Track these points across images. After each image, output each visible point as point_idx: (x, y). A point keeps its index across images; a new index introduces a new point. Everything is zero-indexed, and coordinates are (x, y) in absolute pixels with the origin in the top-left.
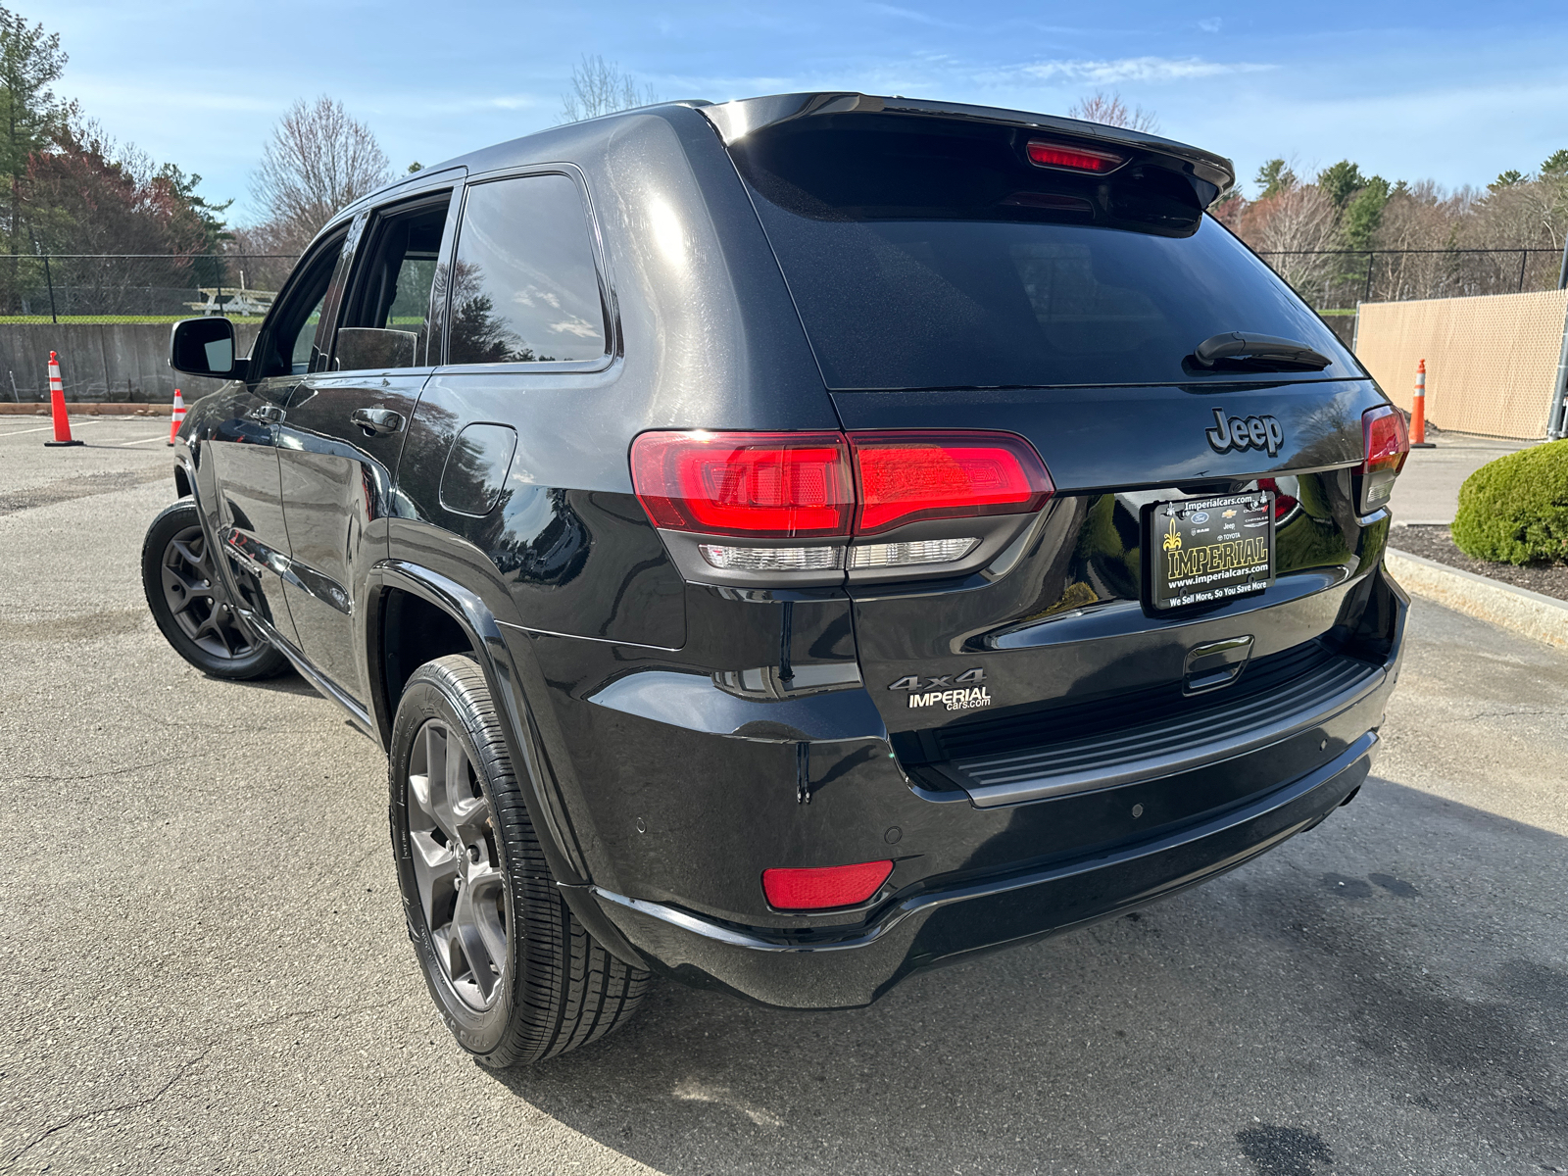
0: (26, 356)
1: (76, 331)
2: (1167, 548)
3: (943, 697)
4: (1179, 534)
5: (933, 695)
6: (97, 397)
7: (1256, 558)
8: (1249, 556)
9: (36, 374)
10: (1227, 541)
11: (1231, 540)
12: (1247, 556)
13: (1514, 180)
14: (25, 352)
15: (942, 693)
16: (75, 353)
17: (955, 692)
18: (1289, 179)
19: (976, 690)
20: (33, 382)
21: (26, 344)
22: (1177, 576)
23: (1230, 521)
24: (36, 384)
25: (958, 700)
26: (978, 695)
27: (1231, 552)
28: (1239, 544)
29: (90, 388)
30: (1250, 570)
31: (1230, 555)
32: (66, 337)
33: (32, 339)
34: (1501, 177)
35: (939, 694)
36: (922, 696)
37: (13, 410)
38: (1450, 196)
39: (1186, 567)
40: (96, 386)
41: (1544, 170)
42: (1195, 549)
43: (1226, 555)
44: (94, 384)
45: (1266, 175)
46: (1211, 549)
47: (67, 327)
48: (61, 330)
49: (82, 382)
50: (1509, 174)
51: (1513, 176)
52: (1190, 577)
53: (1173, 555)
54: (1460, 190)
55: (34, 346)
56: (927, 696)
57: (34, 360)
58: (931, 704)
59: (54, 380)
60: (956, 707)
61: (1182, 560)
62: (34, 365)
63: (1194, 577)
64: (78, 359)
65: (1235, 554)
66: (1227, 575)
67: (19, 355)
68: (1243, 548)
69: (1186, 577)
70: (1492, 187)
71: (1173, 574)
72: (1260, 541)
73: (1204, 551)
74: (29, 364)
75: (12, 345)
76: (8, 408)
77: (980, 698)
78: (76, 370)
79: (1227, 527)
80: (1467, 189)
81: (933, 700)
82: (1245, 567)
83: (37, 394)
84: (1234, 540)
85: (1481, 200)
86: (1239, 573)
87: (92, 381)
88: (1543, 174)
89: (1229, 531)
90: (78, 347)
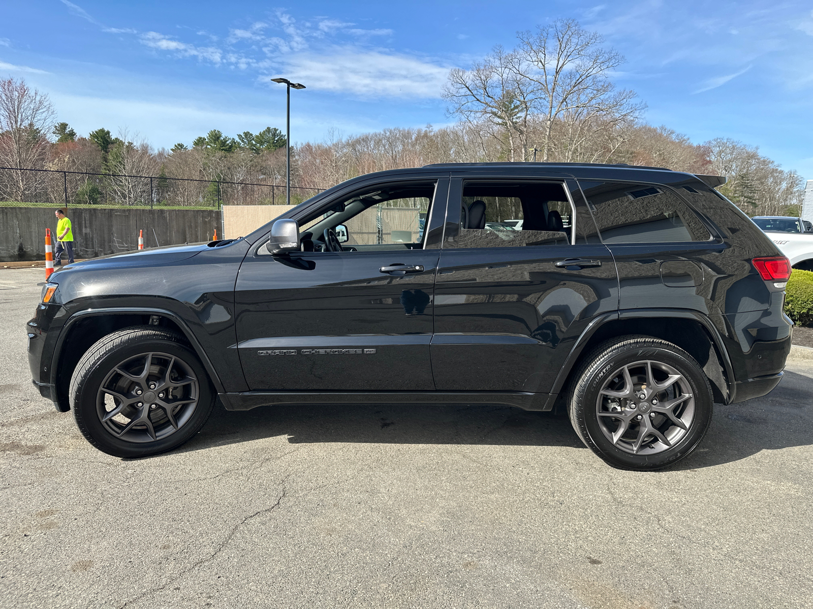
13: (182, 148)
18: (72, 134)
34: (175, 146)
38: (156, 152)
41: (194, 145)
45: (58, 130)
50: (179, 145)
51: (181, 146)
54: (160, 150)
70: (172, 150)
80: (163, 149)
85: (169, 156)
88: (194, 146)
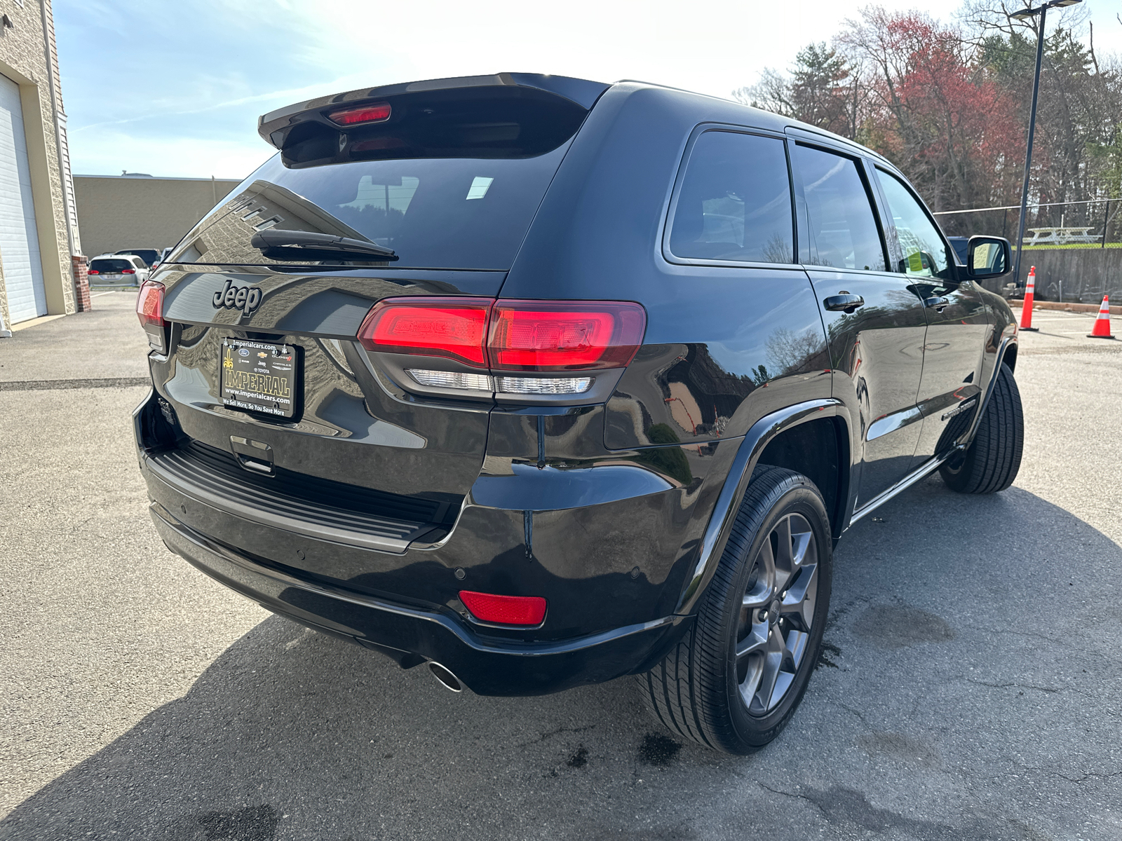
0: (1077, 271)
1: (1114, 253)
2: (225, 366)
4: (232, 359)
6: (1117, 301)
7: (281, 393)
8: (275, 389)
9: (1080, 283)
10: (260, 373)
11: (262, 373)
12: (274, 389)
14: (1077, 269)
16: (1110, 269)
20: (1077, 289)
21: (1079, 262)
22: (230, 386)
23: (263, 360)
24: (1079, 291)
27: (263, 382)
28: (268, 378)
29: (1114, 295)
30: (276, 399)
31: (262, 384)
32: (1106, 258)
33: (1084, 260)
37: (1052, 307)
39: (235, 381)
40: (1118, 293)
42: (240, 372)
43: (260, 383)
44: (1116, 292)
46: (250, 376)
47: (1109, 250)
48: (1104, 253)
49: (1109, 290)
53: (228, 372)
55: (1084, 263)
57: (1082, 273)
59: (1029, 286)
61: (233, 377)
62: (1081, 277)
63: (239, 390)
64: (1111, 273)
65: (265, 384)
66: (260, 397)
67: (1073, 270)
68: (271, 381)
69: (235, 388)
71: (228, 384)
72: (284, 381)
73: (246, 375)
74: (1078, 276)
75: (1071, 263)
76: (1050, 305)
78: (1107, 282)
79: (260, 363)
82: (273, 396)
83: (1078, 297)
84: (266, 374)
86: (268, 398)
87: (1116, 290)
89: (262, 367)
90: (1113, 265)
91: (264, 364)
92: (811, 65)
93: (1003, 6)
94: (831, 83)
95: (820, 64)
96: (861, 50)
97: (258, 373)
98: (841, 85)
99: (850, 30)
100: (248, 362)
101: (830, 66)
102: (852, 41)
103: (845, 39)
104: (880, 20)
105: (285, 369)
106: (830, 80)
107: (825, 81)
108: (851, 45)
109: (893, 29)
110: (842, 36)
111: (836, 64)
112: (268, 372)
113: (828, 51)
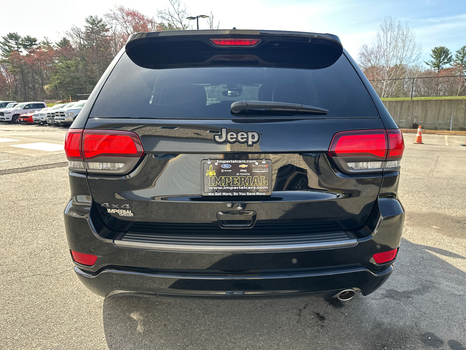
2: (208, 175)
3: (118, 211)
5: (114, 210)
7: (261, 184)
11: (244, 176)
15: (117, 210)
17: (121, 210)
19: (128, 211)
22: (213, 185)
23: (244, 169)
25: (123, 213)
26: (129, 213)
27: (245, 180)
28: (249, 178)
30: (256, 187)
35: (116, 210)
36: (111, 210)
39: (218, 182)
42: (223, 177)
43: (241, 181)
46: (233, 178)
52: (221, 187)
53: (211, 178)
56: (112, 210)
58: (114, 213)
60: (122, 215)
61: (216, 180)
65: (247, 181)
66: (242, 188)
68: (252, 179)
71: (211, 184)
72: (262, 177)
77: (129, 214)
79: (241, 171)
81: (114, 212)
82: (253, 186)
84: (246, 176)
86: (249, 188)
89: (243, 172)
91: (245, 171)
92: (92, 24)
93: (169, 13)
94: (102, 33)
95: (96, 24)
96: (115, 21)
97: (240, 175)
98: (106, 35)
99: (110, 12)
100: (231, 171)
101: (101, 26)
102: (112, 17)
103: (108, 15)
104: (121, 9)
105: (263, 171)
106: (101, 32)
107: (98, 32)
108: (111, 18)
109: (128, 14)
110: (107, 14)
111: (103, 25)
112: (249, 174)
113: (99, 19)
